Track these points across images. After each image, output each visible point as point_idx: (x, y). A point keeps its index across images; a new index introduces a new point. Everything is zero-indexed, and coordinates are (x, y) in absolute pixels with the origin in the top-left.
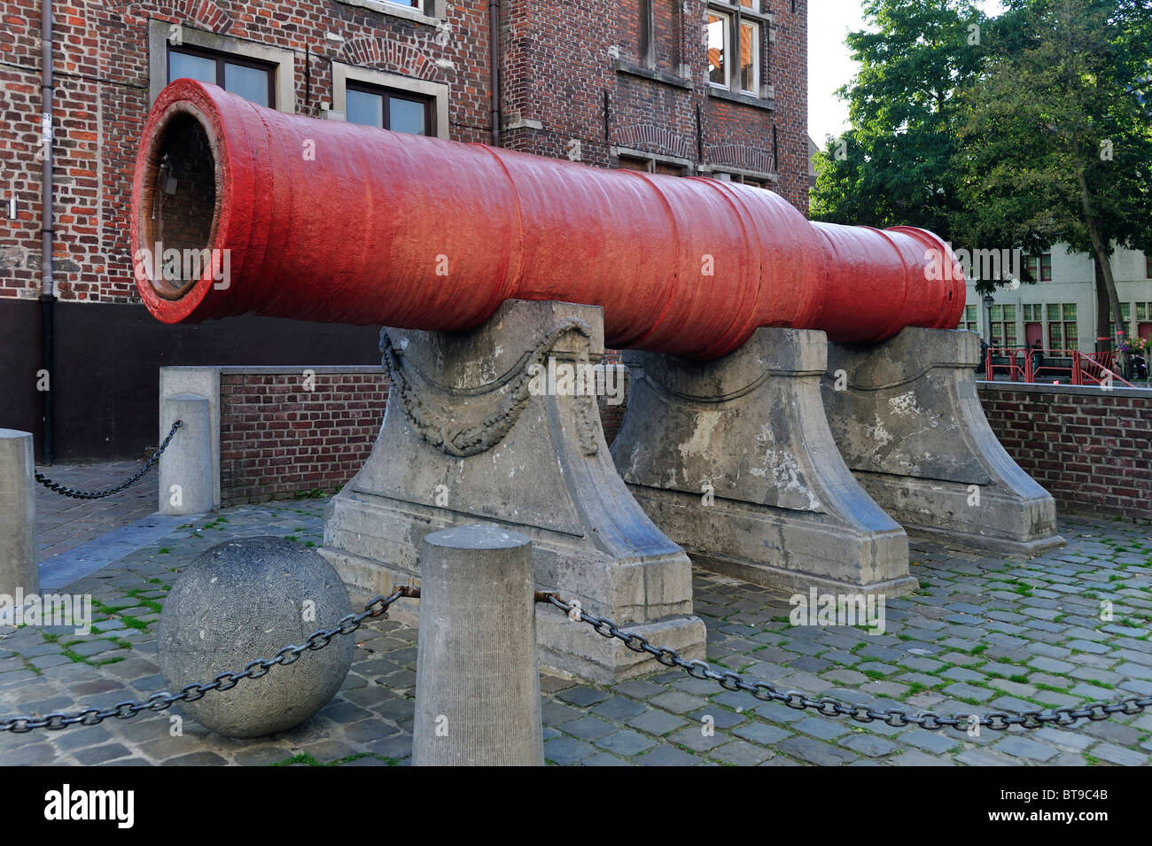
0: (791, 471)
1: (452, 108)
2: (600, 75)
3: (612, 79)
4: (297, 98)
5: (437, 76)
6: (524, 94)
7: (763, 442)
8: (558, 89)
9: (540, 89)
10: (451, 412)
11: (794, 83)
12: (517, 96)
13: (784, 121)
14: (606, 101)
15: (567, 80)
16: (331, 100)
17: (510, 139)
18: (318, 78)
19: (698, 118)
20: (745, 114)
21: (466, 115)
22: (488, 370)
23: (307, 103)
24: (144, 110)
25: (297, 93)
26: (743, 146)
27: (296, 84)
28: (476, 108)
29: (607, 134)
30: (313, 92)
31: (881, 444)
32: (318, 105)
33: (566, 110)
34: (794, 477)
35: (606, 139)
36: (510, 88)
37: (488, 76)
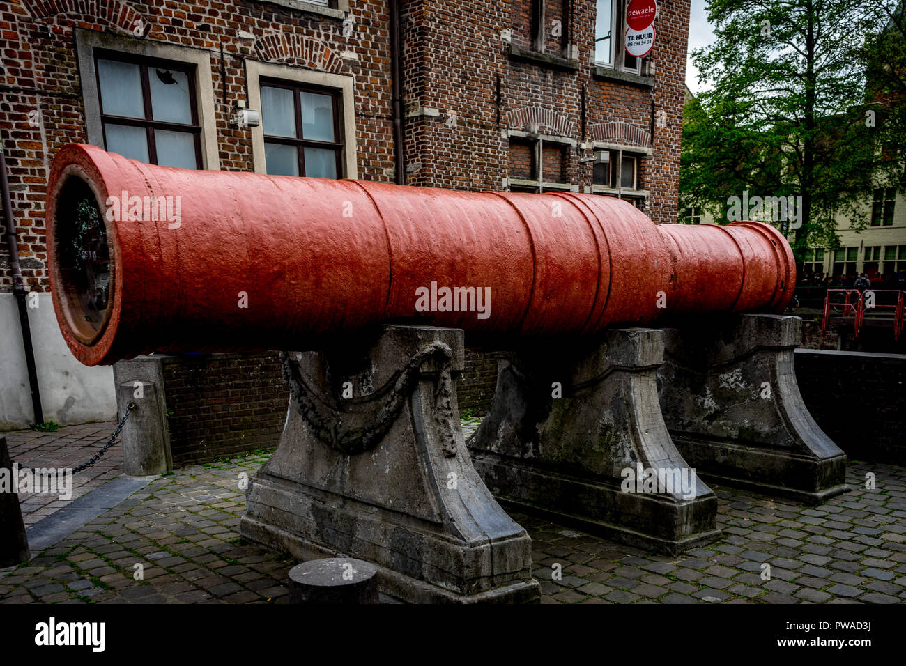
0: (625, 449)
1: (357, 99)
2: (493, 60)
3: (504, 63)
4: (216, 98)
5: (343, 68)
6: (423, 83)
7: (604, 425)
8: (454, 76)
9: (437, 77)
10: (339, 416)
11: (674, 58)
12: (416, 85)
13: (662, 96)
14: (498, 85)
15: (462, 67)
16: (246, 97)
17: (411, 127)
18: (234, 77)
19: (583, 97)
20: (627, 91)
21: (370, 105)
22: (368, 384)
23: (226, 102)
24: (80, 117)
25: (216, 92)
26: (623, 122)
27: (214, 84)
28: (380, 97)
29: (498, 118)
30: (230, 91)
31: (709, 412)
32: (235, 103)
33: (462, 96)
34: (628, 454)
35: (498, 122)
36: (410, 77)
37: (389, 66)
